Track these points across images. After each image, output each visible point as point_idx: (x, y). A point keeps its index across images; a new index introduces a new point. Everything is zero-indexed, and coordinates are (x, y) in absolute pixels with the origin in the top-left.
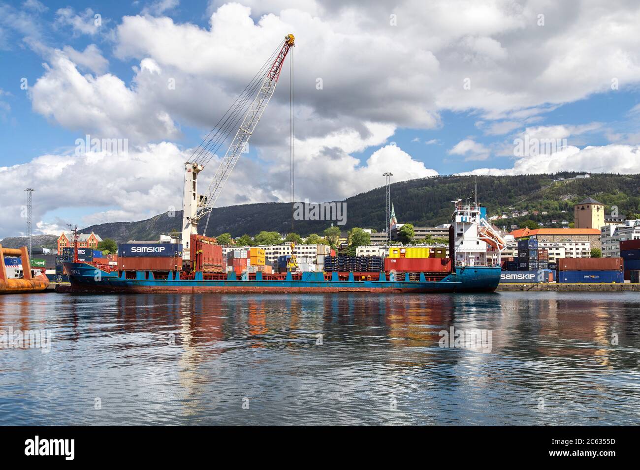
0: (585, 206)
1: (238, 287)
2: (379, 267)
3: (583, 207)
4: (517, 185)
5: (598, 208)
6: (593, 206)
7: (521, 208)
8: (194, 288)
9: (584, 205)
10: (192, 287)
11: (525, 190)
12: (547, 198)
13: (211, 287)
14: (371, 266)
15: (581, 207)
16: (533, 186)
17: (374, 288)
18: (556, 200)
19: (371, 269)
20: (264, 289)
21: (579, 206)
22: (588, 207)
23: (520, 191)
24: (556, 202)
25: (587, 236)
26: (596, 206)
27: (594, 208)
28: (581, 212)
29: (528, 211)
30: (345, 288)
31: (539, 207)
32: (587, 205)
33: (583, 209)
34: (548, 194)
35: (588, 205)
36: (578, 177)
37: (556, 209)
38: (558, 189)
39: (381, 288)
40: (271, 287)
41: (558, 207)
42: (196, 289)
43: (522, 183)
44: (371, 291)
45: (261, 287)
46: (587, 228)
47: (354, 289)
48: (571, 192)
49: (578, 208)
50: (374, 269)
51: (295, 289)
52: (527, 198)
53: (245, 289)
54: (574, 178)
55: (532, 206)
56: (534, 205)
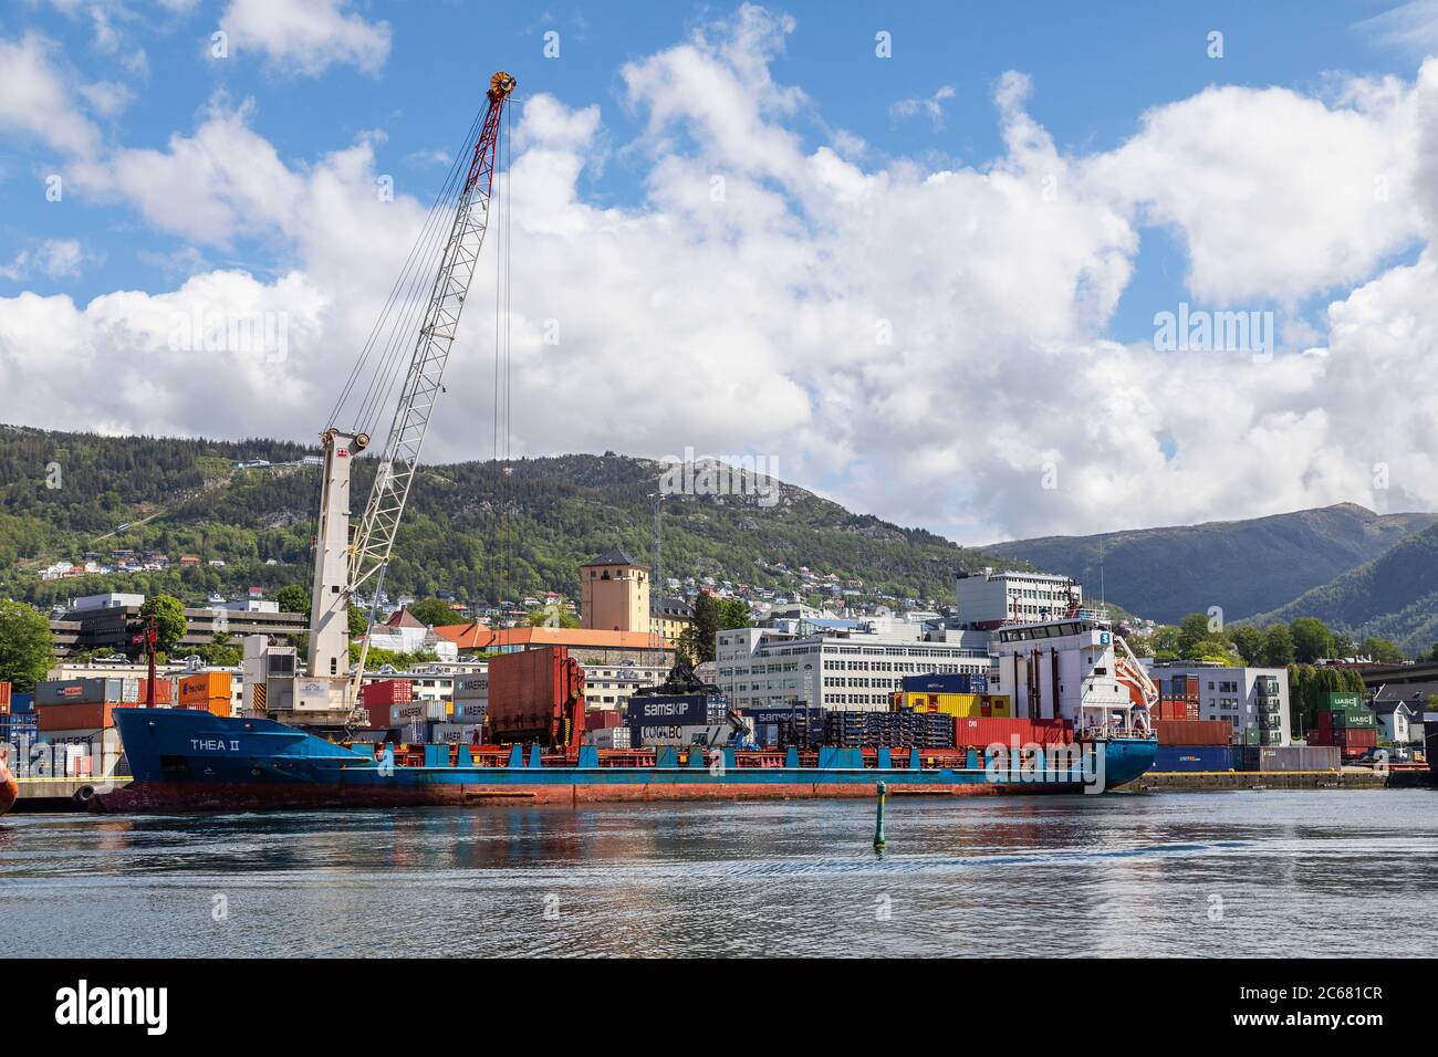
0: (612, 571)
1: (681, 785)
2: (946, 738)
3: (606, 572)
4: (128, 467)
5: (640, 579)
6: (631, 571)
7: (145, 542)
8: (578, 790)
9: (609, 569)
10: (572, 786)
11: (155, 486)
12: (224, 517)
13: (618, 786)
14: (931, 735)
15: (600, 572)
16: (177, 476)
17: (958, 785)
18: (250, 525)
19: (931, 741)
20: (739, 789)
21: (594, 569)
22: (619, 573)
23: (138, 487)
24: (247, 533)
25: (639, 653)
26: (636, 572)
27: (633, 575)
28: (599, 585)
29: (165, 553)
30: (904, 785)
31: (199, 541)
32: (617, 568)
33: (606, 577)
34: (225, 506)
35: (621, 568)
36: (308, 459)
37: (250, 553)
38: (254, 491)
39: (969, 786)
40: (755, 785)
41: (256, 547)
42: (580, 792)
43: (144, 464)
44: (953, 791)
45: (733, 786)
46: (616, 629)
47: (921, 786)
48: (294, 507)
49: (593, 574)
50: (937, 741)
51: (806, 789)
52: (162, 512)
53: (699, 789)
54: (299, 464)
55: (178, 539)
56: (183, 535)
